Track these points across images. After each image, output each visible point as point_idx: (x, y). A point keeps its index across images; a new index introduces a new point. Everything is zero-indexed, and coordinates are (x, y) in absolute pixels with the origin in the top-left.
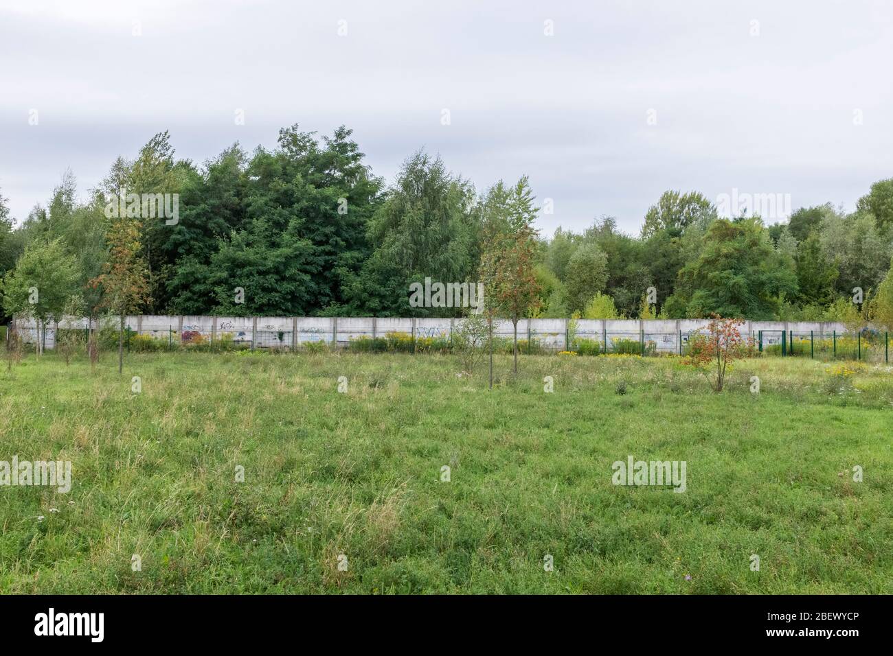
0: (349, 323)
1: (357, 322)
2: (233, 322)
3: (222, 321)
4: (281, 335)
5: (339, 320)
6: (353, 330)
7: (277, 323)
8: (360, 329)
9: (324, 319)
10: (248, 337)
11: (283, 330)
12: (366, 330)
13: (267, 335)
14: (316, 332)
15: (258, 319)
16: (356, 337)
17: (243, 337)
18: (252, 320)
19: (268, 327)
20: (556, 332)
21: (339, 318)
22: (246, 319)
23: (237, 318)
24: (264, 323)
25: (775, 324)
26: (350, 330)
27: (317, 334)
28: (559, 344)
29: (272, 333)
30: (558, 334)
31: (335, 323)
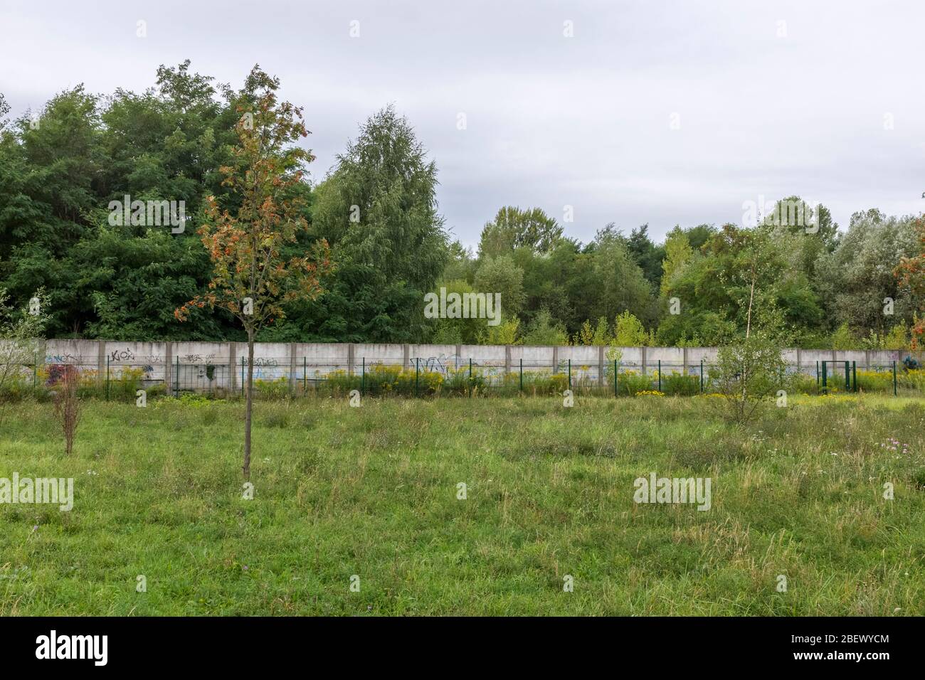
0: (314, 351)
1: (326, 350)
2: (132, 351)
3: (112, 348)
4: (210, 370)
5: (299, 348)
6: (320, 361)
7: (204, 352)
8: (330, 361)
9: (276, 346)
10: (158, 374)
11: (215, 361)
12: (338, 362)
13: (189, 370)
14: (265, 365)
15: (174, 346)
16: (325, 372)
17: (150, 373)
18: (164, 346)
19: (190, 358)
20: (588, 363)
21: (299, 345)
22: (154, 345)
23: (140, 345)
24: (182, 351)
25: (823, 353)
26: (315, 361)
27: (266, 369)
28: (592, 379)
29: (196, 367)
30: (590, 366)
31: (294, 351)
